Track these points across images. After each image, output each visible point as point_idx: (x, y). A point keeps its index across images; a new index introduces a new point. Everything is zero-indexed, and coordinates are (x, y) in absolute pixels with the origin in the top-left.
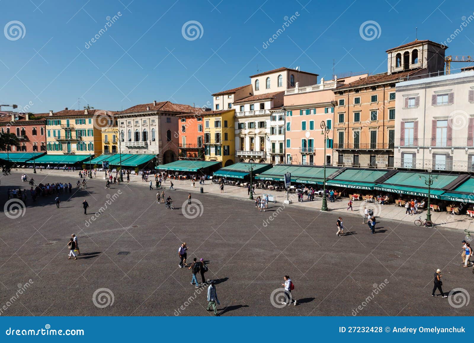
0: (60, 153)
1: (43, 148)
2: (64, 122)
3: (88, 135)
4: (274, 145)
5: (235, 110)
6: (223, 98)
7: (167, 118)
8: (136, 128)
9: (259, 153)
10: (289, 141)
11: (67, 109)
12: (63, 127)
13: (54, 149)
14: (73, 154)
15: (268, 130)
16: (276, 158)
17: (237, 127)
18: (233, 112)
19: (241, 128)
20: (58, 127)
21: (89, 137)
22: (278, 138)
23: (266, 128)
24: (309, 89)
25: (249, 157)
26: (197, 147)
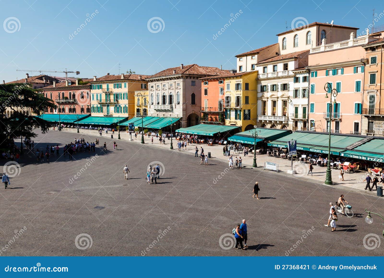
0: (101, 115)
1: (89, 110)
2: (104, 86)
3: (124, 98)
4: (296, 109)
5: (258, 72)
6: (247, 59)
7: (192, 81)
8: (163, 92)
9: (281, 118)
10: (312, 105)
11: (109, 74)
12: (103, 91)
13: (97, 111)
14: (111, 116)
15: (291, 93)
16: (299, 123)
17: (259, 90)
18: (256, 74)
19: (264, 91)
20: (100, 91)
21: (124, 100)
22: (301, 102)
23: (289, 91)
24: (337, 46)
25: (270, 122)
26: (218, 110)
